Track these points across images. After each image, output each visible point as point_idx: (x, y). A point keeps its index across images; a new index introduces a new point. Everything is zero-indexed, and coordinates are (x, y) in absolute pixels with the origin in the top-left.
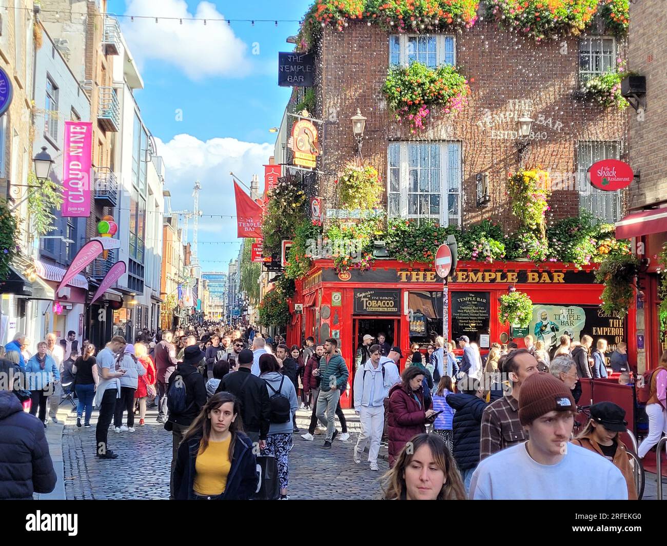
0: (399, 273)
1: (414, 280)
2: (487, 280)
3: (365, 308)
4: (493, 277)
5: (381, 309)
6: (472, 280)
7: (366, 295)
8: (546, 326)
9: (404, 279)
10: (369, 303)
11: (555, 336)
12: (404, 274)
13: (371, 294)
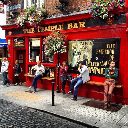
4: (54, 28)
6: (46, 30)
9: (25, 32)
11: (79, 57)
12: (25, 30)
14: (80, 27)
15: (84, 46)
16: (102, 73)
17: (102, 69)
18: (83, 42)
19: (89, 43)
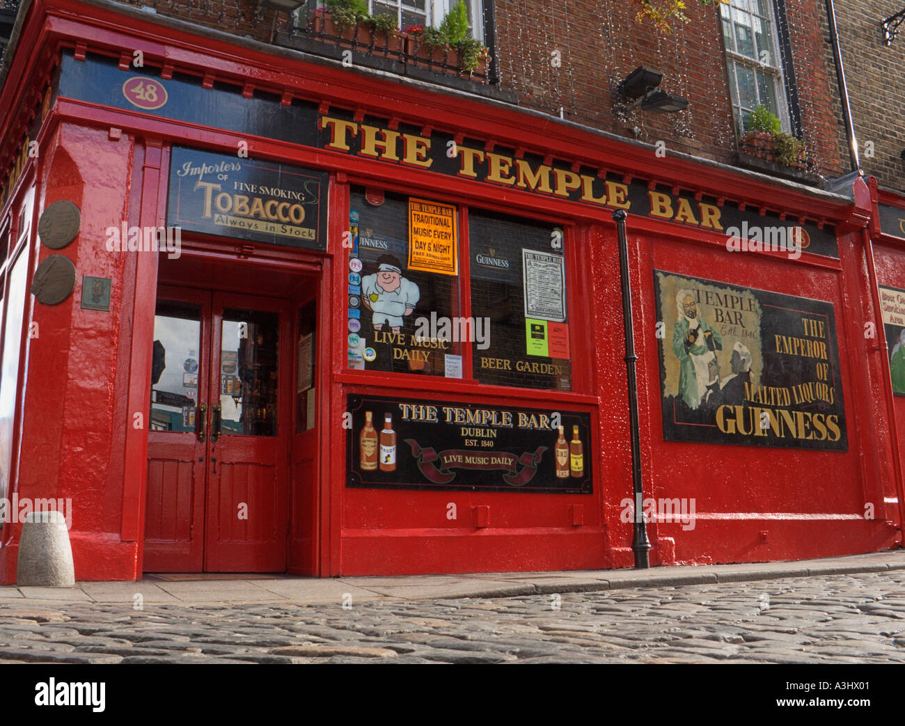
0: (325, 121)
1: (369, 149)
2: (562, 191)
3: (208, 214)
4: (575, 184)
5: (262, 227)
6: (526, 181)
7: (215, 174)
8: (695, 333)
9: (340, 142)
10: (224, 202)
11: (715, 361)
12: (340, 127)
13: (230, 173)
14: (706, 223)
15: (728, 313)
16: (802, 436)
17: (800, 415)
18: (722, 292)
19: (746, 306)
